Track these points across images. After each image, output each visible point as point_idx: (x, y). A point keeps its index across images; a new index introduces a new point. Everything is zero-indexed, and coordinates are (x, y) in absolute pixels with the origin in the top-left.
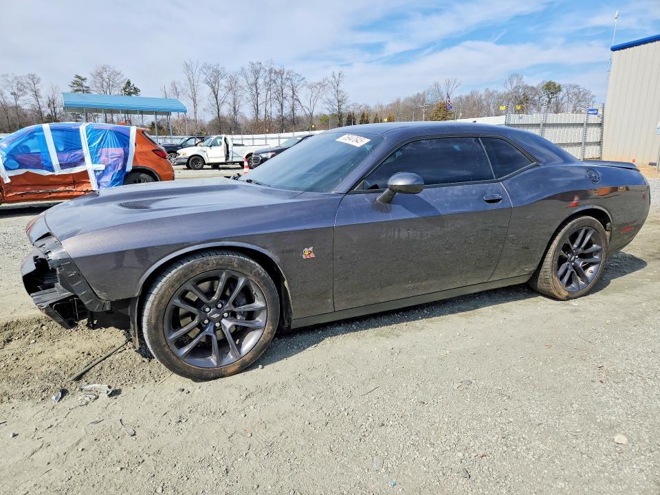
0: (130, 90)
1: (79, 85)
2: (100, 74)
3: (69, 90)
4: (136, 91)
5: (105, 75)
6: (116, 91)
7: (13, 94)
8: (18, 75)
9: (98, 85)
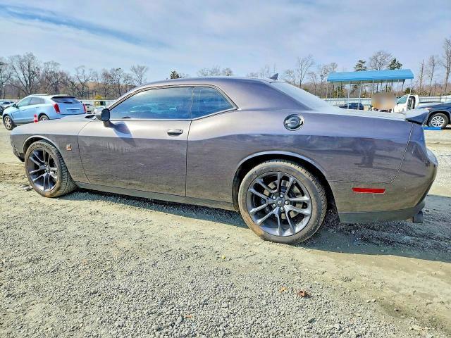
0: (395, 65)
1: (360, 67)
2: (375, 58)
3: (354, 70)
4: (399, 65)
5: (379, 58)
6: (385, 68)
7: (321, 76)
8: (326, 64)
9: (372, 65)
